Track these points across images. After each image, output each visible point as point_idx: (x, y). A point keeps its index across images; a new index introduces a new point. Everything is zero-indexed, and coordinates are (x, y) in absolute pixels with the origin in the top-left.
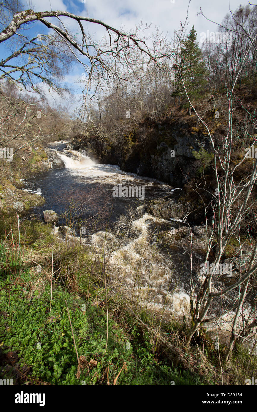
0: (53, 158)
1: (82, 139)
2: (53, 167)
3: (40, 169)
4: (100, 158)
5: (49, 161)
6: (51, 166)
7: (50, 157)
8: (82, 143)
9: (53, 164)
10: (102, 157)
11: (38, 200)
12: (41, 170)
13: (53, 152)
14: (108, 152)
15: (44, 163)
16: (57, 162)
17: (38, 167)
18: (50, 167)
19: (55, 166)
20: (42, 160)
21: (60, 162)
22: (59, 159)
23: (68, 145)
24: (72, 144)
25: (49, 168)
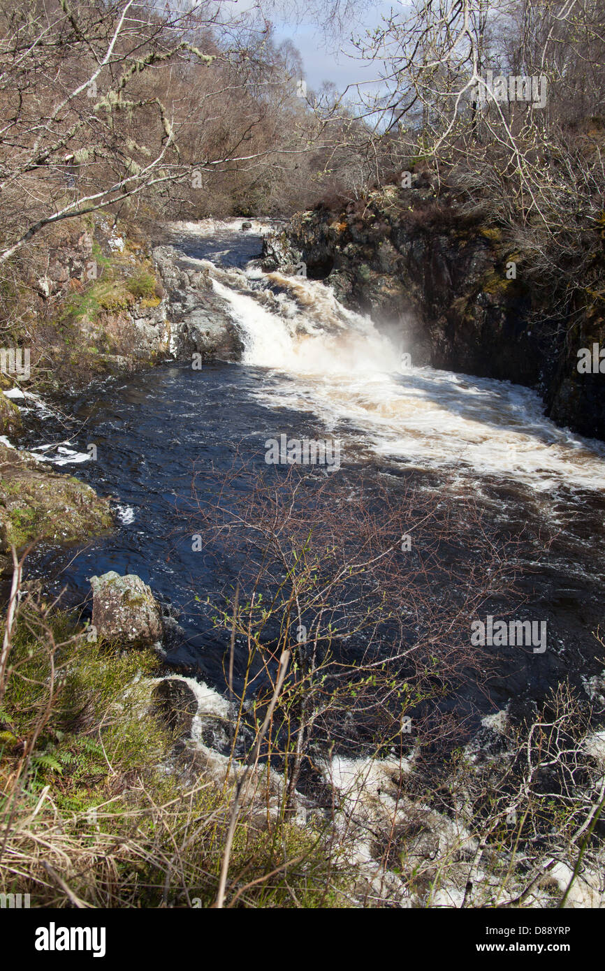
0: (190, 303)
1: (356, 221)
2: (180, 352)
3: (114, 351)
4: (440, 334)
5: (164, 316)
6: (169, 343)
7: (175, 298)
8: (352, 240)
9: (181, 337)
10: (449, 332)
11: (75, 515)
12: (120, 359)
13: (191, 272)
14: (489, 307)
15: (140, 323)
16: (207, 327)
17: (104, 338)
18: (162, 348)
19: (189, 343)
20: (130, 308)
21: (218, 329)
22: (218, 310)
23: (276, 247)
24: (297, 242)
25: (161, 355)
